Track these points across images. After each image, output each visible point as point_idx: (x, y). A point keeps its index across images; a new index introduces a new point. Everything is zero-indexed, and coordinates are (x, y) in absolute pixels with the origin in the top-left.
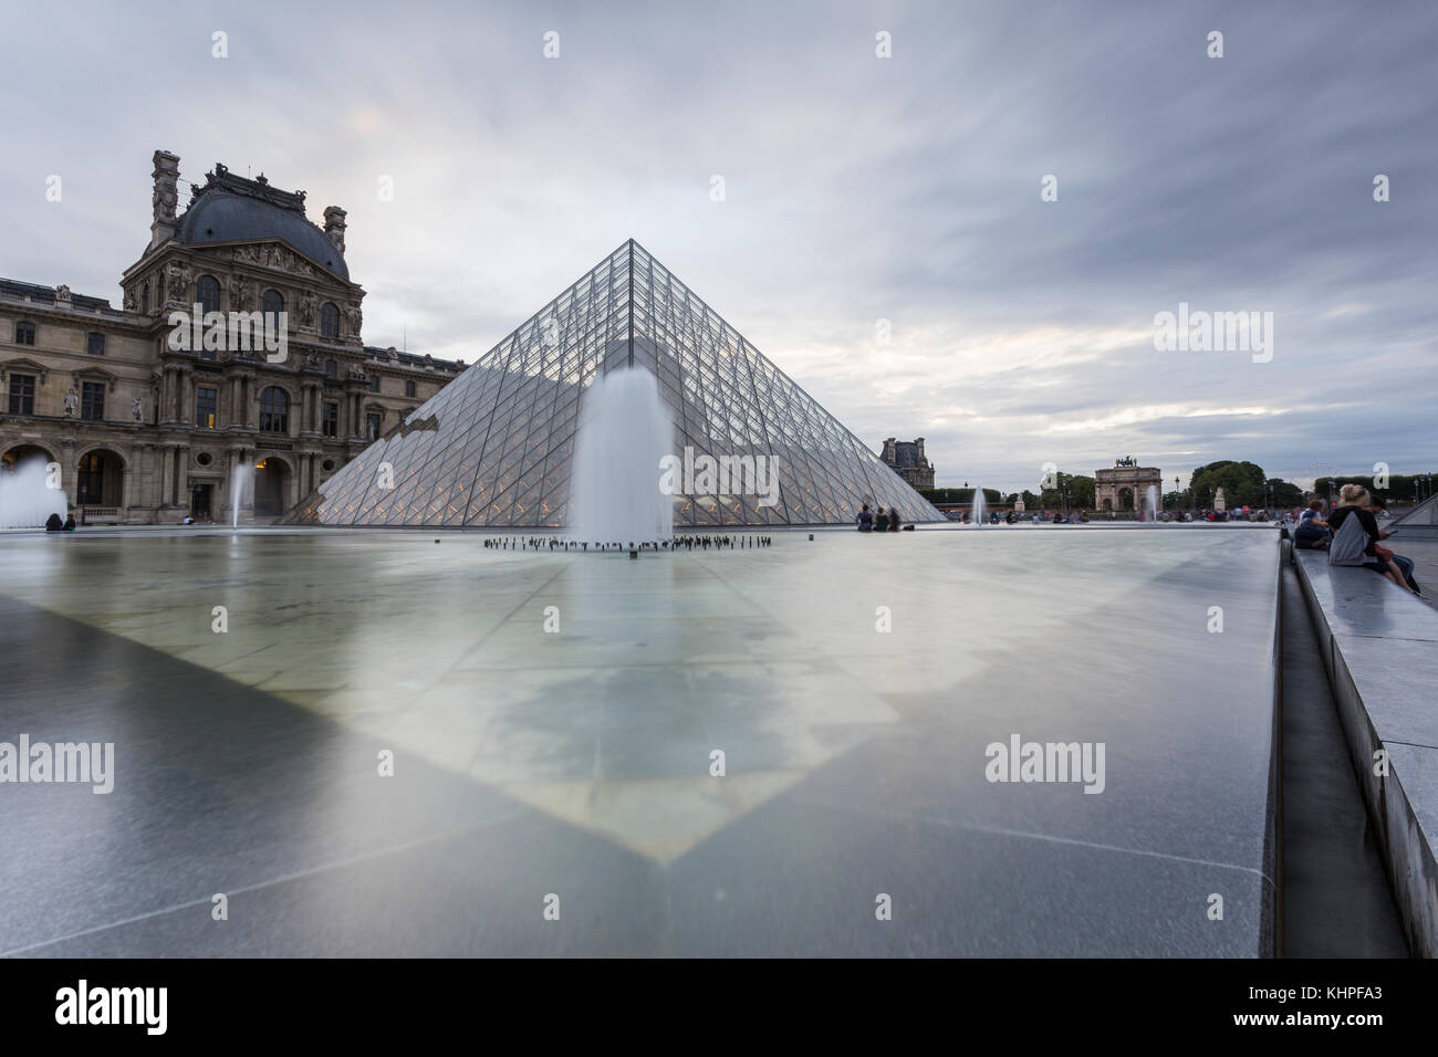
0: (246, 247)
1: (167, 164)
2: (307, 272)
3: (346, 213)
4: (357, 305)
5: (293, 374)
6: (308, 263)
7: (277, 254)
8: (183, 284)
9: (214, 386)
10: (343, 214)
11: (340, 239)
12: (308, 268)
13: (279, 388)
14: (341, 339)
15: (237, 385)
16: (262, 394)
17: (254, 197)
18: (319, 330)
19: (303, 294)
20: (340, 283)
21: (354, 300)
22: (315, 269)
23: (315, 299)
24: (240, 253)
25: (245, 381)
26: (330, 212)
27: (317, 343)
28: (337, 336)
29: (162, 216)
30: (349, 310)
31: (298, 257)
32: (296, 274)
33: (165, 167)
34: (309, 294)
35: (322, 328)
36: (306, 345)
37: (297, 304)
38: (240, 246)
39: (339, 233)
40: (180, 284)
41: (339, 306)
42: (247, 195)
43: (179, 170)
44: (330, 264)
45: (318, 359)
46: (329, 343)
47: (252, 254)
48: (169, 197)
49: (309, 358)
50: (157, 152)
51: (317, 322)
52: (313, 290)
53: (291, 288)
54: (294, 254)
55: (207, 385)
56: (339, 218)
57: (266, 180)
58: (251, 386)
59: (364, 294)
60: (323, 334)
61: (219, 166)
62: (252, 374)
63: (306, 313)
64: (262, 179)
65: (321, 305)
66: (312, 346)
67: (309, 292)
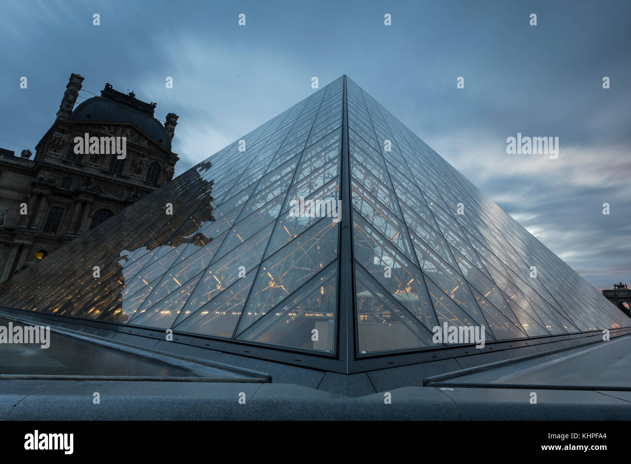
0: (109, 126)
1: (76, 81)
2: (145, 143)
3: (178, 117)
4: (173, 165)
5: (120, 202)
6: (146, 139)
7: (128, 132)
8: (61, 143)
9: (64, 206)
10: (176, 117)
11: (172, 130)
12: (146, 142)
13: (109, 210)
14: (158, 184)
15: (79, 206)
16: (95, 214)
17: (124, 103)
18: (145, 178)
19: (139, 156)
20: (164, 152)
21: (171, 162)
22: (150, 142)
23: (147, 159)
24: (104, 129)
25: (84, 204)
26: (169, 116)
27: (142, 185)
28: (156, 182)
29: (64, 107)
30: (167, 168)
31: (141, 135)
32: (138, 144)
33: (75, 82)
34: (143, 156)
35: (148, 177)
36: (134, 185)
37: (134, 161)
38: (105, 125)
39: (172, 127)
40: (59, 142)
41: (161, 165)
42: (121, 102)
43: (82, 84)
44: (161, 141)
45: (139, 194)
46: (150, 186)
47: (112, 130)
48: (71, 97)
49: (133, 193)
50: (72, 75)
51: (145, 173)
52: (146, 154)
53: (133, 152)
54: (139, 132)
55: (58, 205)
56: (174, 119)
57: (134, 95)
58: (88, 207)
59: (178, 159)
60: (147, 180)
61: (108, 85)
62: (90, 200)
63: (139, 166)
64: (132, 95)
65: (149, 163)
66: (137, 186)
67: (143, 155)
